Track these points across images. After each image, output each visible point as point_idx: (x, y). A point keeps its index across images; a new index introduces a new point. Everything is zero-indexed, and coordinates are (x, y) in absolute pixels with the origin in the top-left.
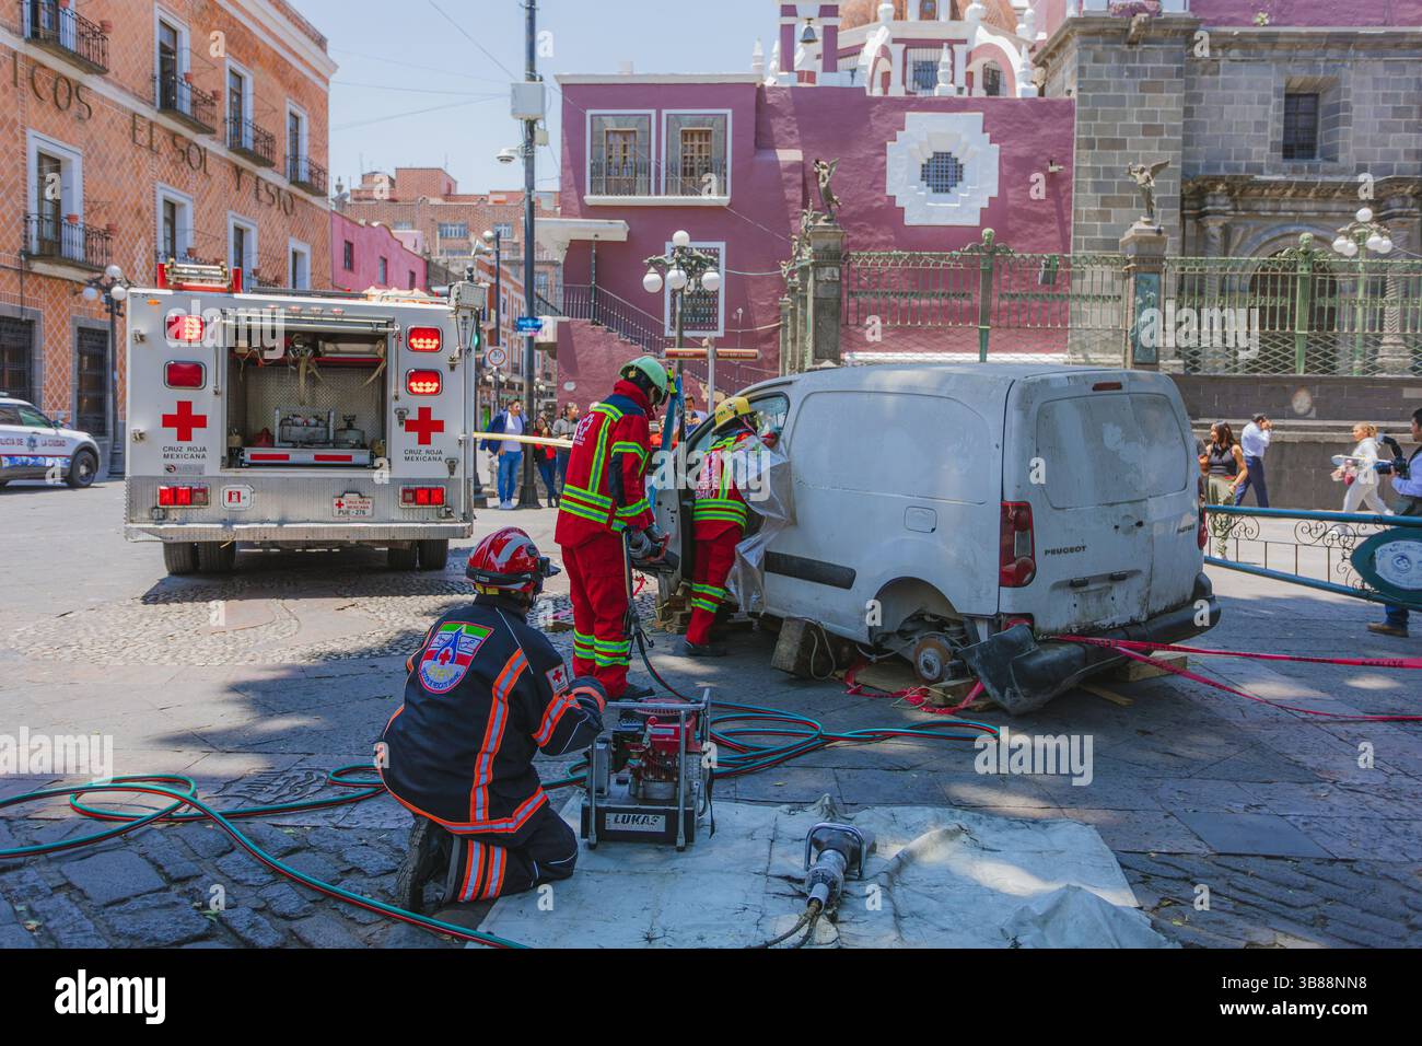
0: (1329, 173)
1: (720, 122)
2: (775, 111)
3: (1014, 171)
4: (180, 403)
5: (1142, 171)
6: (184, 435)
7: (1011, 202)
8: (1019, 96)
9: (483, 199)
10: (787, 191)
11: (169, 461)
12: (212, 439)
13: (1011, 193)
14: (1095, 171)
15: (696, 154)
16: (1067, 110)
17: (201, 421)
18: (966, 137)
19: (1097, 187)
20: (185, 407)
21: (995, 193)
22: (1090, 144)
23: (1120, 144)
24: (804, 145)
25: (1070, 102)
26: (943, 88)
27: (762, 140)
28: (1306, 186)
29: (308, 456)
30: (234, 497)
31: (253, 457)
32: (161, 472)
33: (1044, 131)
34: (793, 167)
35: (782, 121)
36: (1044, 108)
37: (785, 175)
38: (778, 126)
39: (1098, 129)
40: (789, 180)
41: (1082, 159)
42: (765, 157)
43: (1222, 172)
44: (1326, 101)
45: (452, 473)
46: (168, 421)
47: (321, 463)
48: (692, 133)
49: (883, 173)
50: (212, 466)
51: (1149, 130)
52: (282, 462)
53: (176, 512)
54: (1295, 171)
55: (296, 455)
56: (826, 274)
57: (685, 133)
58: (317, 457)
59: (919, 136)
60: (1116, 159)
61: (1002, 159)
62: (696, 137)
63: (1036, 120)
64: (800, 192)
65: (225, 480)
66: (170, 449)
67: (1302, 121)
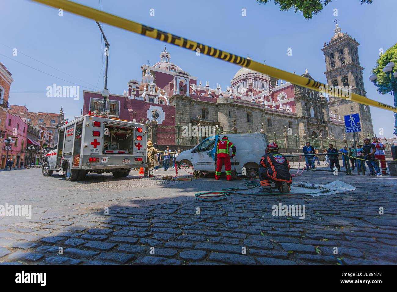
0: (207, 121)
1: (118, 103)
2: (128, 102)
3: (167, 116)
4: (95, 140)
5: (199, 117)
6: (95, 147)
7: (167, 121)
8: (167, 105)
9: (36, 114)
10: (130, 116)
11: (92, 152)
12: (100, 147)
13: (167, 120)
14: (179, 118)
15: (113, 108)
16: (174, 108)
17: (99, 144)
18: (160, 110)
19: (179, 120)
20: (96, 140)
21: (164, 119)
22: (178, 113)
23: (182, 114)
24: (133, 109)
25: (175, 107)
26: (156, 102)
27: (126, 107)
28: (205, 122)
29: (117, 152)
30: (104, 160)
31: (107, 152)
32: (90, 154)
33: (171, 111)
34: (131, 112)
35: (129, 104)
36: (171, 107)
37: (130, 113)
38: (128, 105)
39: (179, 111)
40: (131, 114)
41: (177, 116)
42: (126, 110)
43: (195, 119)
44: (206, 111)
45: (143, 155)
46: (92, 143)
47: (119, 153)
48: (112, 104)
49: (147, 115)
50: (100, 154)
51: (186, 112)
52: (112, 153)
53: (92, 163)
54: (203, 120)
55: (115, 152)
56: (154, 129)
57: (111, 104)
58: (119, 152)
59: (152, 109)
60: (181, 116)
61: (165, 114)
62: (113, 105)
63: (170, 109)
64: (132, 116)
65: (103, 156)
66: (92, 149)
67: (203, 113)
